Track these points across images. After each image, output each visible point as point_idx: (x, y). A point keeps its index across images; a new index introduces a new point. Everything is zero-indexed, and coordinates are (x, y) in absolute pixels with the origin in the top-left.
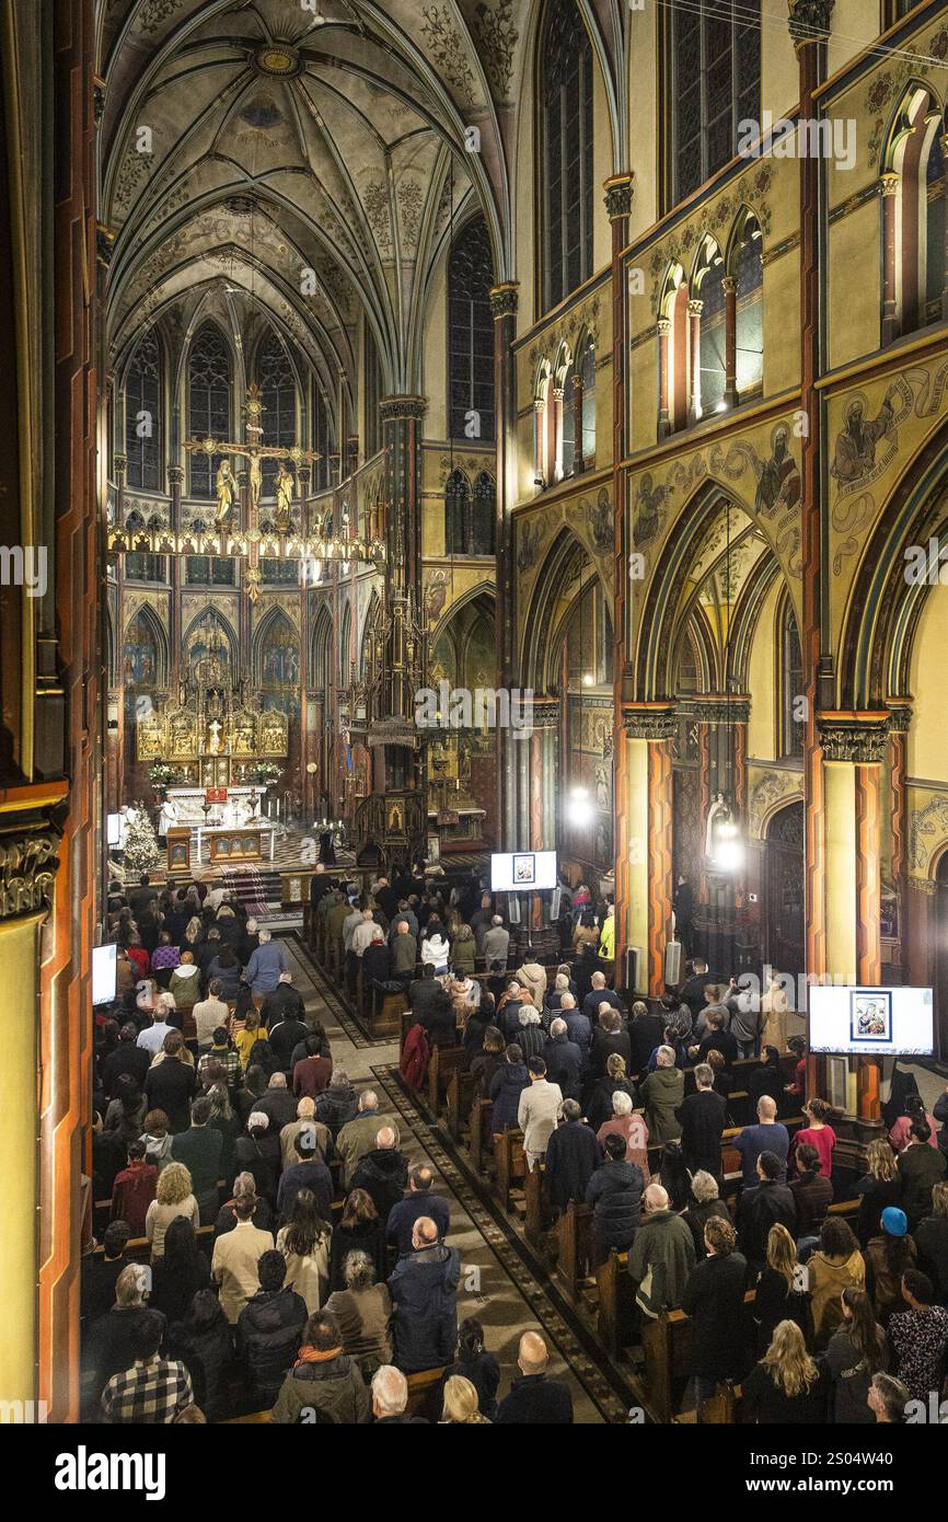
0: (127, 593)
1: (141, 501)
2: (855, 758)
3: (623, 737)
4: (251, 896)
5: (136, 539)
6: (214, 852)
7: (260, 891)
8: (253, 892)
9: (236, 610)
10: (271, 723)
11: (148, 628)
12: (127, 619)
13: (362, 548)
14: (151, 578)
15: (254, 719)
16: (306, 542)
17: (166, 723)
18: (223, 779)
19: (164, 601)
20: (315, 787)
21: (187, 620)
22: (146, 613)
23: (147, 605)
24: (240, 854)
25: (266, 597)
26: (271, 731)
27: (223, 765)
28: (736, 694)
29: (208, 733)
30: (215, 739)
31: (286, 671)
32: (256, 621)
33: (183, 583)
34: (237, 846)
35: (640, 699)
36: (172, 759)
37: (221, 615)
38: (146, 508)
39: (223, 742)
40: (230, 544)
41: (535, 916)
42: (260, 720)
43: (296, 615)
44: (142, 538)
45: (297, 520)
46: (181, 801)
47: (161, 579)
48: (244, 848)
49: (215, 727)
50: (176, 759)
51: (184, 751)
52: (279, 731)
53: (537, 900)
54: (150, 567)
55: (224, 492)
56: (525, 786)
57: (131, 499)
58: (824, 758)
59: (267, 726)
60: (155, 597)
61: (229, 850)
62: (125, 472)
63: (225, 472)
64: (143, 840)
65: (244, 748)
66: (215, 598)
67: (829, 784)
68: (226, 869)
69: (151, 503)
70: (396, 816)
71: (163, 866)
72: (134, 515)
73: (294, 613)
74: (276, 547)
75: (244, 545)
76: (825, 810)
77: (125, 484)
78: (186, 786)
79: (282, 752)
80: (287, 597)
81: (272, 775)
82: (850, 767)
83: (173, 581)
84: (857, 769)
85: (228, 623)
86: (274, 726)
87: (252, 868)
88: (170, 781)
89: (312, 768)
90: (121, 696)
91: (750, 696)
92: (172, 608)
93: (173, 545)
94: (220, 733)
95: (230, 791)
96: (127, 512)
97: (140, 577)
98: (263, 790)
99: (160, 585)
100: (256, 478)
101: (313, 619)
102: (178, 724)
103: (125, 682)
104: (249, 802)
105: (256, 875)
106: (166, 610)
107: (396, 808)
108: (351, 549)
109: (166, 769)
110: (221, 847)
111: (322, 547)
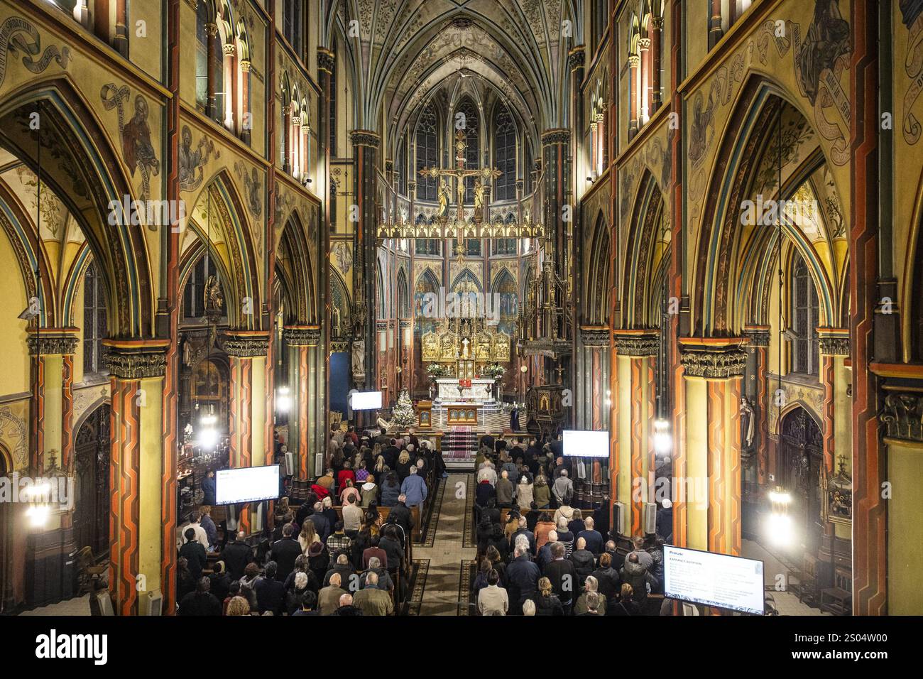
0: (416, 262)
1: (425, 208)
2: (705, 375)
3: (614, 354)
4: (463, 446)
5: (393, 230)
6: (450, 417)
7: (470, 444)
8: (465, 444)
9: (481, 271)
10: (500, 340)
11: (430, 282)
12: (416, 278)
13: (529, 230)
14: (432, 253)
15: (489, 338)
16: (493, 227)
17: (438, 339)
18: (470, 374)
19: (439, 267)
20: (526, 382)
21: (453, 278)
22: (428, 273)
23: (428, 269)
24: (464, 420)
25: (498, 263)
26: (500, 345)
27: (470, 365)
28: (758, 325)
29: (462, 346)
30: (466, 349)
31: (511, 308)
32: (493, 277)
33: (451, 255)
34: (462, 415)
35: (625, 327)
36: (441, 360)
37: (472, 274)
38: (428, 211)
39: (470, 351)
40: (447, 231)
41: (595, 474)
42: (493, 339)
43: (516, 274)
44: (396, 229)
45: (516, 214)
46: (445, 386)
47: (438, 253)
48: (467, 417)
49: (466, 342)
50: (444, 361)
51: (449, 356)
52: (505, 345)
53: (597, 464)
54: (432, 247)
55: (443, 199)
56: (588, 386)
57: (419, 207)
58: (685, 374)
59: (497, 342)
60: (434, 264)
61: (458, 417)
62: (415, 191)
63: (443, 187)
64: (404, 407)
65: (484, 356)
66: (469, 264)
67: (689, 395)
68: (454, 429)
69: (431, 208)
70: (545, 402)
71: (415, 424)
72: (421, 216)
73: (515, 272)
74: (474, 231)
75: (455, 231)
76: (686, 413)
77: (415, 198)
78: (448, 377)
79: (507, 359)
80: (510, 262)
81: (499, 373)
82: (702, 382)
83: (444, 255)
84: (708, 382)
85: (476, 278)
86: (501, 342)
87: (468, 429)
88: (439, 374)
89: (524, 369)
90: (412, 322)
91: (770, 327)
92: (444, 271)
93: (413, 233)
94: (469, 346)
95: (473, 381)
96: (416, 215)
97: (425, 253)
98: (493, 381)
99: (436, 257)
100: (461, 188)
101: (525, 276)
102: (445, 340)
103: (417, 315)
104: (458, 388)
105: (469, 433)
106: (441, 272)
107: (544, 397)
108: (522, 230)
109: (437, 366)
110: (453, 415)
111: (503, 230)
